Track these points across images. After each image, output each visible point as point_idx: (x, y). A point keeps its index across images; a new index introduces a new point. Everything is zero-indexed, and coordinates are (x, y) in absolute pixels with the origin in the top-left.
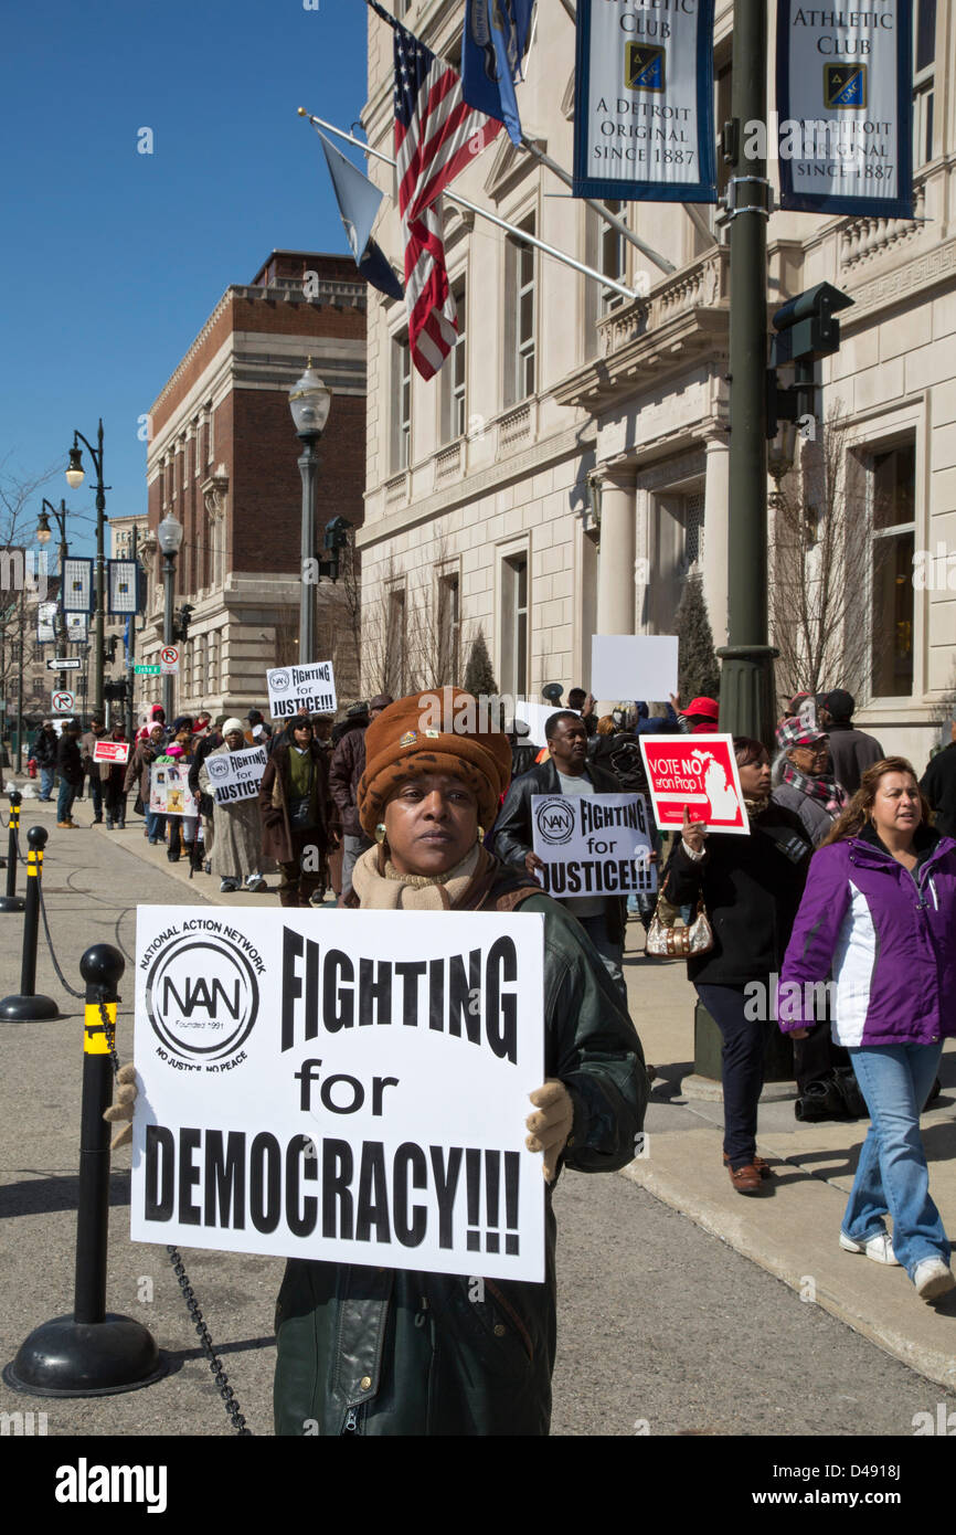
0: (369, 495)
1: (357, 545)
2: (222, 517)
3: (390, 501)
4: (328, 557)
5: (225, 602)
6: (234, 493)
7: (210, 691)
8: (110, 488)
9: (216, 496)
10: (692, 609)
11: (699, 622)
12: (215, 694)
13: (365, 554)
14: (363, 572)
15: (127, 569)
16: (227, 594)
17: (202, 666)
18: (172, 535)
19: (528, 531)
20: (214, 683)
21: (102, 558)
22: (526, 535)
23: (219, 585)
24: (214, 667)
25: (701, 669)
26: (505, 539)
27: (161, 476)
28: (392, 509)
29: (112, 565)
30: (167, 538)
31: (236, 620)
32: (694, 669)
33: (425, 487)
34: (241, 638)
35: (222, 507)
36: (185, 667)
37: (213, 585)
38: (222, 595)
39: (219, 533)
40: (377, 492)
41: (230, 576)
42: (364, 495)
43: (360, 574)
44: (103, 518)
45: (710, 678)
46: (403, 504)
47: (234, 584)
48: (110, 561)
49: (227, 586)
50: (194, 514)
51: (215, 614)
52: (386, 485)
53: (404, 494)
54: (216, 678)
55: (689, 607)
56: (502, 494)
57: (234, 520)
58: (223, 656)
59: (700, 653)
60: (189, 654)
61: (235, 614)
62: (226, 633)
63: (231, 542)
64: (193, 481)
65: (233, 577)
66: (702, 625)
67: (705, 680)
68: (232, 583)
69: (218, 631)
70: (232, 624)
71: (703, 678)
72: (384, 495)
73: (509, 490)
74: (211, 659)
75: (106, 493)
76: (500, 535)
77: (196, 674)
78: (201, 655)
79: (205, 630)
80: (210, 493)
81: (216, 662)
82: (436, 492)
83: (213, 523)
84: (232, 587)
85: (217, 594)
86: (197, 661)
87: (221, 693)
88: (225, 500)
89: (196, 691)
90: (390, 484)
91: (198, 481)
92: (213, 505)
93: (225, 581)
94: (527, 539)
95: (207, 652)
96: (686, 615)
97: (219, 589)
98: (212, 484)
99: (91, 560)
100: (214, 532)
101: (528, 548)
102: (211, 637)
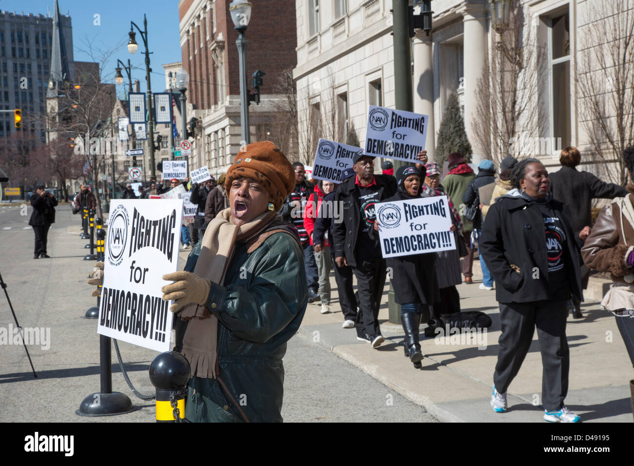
0: (298, 49)
1: (294, 78)
2: (222, 63)
3: (310, 52)
4: (253, 92)
5: (226, 113)
6: (228, 49)
7: (221, 164)
8: (152, 53)
9: (218, 51)
10: (452, 108)
11: (456, 115)
12: (224, 166)
13: (298, 83)
14: (298, 92)
15: (165, 98)
16: (227, 108)
17: (216, 150)
18: (184, 80)
19: (381, 67)
20: (223, 160)
21: (150, 92)
22: (380, 69)
23: (222, 103)
24: (222, 150)
25: (457, 140)
26: (369, 72)
27: (188, 40)
28: (311, 57)
29: (156, 96)
30: (181, 81)
31: (233, 123)
32: (454, 140)
33: (328, 44)
34: (236, 133)
35: (222, 58)
36: (207, 151)
37: (219, 103)
38: (224, 109)
39: (221, 73)
40: (303, 47)
41: (228, 98)
42: (296, 49)
43: (296, 93)
44: (149, 70)
45: (463, 145)
46: (317, 53)
47: (231, 102)
48: (155, 94)
49: (227, 103)
50: (207, 63)
51: (221, 120)
52: (308, 43)
53: (317, 48)
54: (223, 157)
55: (450, 107)
56: (367, 47)
57: (229, 65)
58: (227, 144)
59: (457, 132)
60: (208, 144)
61: (232, 119)
62: (227, 130)
63: (228, 78)
64: (206, 43)
65: (230, 98)
66: (457, 117)
67: (460, 146)
68: (230, 101)
69: (223, 129)
70: (231, 125)
71: (459, 145)
72: (307, 49)
73: (371, 44)
74: (220, 146)
75: (150, 56)
76: (367, 69)
77: (213, 155)
78: (215, 144)
79: (216, 130)
80: (214, 50)
81: (223, 147)
82: (334, 47)
83: (218, 67)
84: (230, 104)
85: (221, 108)
86: (213, 147)
87: (227, 165)
88: (223, 54)
89: (213, 164)
90: (309, 42)
91: (208, 43)
92: (217, 57)
93: (225, 101)
94: (381, 71)
95: (218, 142)
96: (449, 112)
97: (222, 106)
98: (215, 45)
99: (144, 94)
100: (218, 72)
101: (381, 76)
102: (220, 133)
